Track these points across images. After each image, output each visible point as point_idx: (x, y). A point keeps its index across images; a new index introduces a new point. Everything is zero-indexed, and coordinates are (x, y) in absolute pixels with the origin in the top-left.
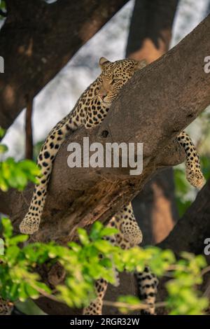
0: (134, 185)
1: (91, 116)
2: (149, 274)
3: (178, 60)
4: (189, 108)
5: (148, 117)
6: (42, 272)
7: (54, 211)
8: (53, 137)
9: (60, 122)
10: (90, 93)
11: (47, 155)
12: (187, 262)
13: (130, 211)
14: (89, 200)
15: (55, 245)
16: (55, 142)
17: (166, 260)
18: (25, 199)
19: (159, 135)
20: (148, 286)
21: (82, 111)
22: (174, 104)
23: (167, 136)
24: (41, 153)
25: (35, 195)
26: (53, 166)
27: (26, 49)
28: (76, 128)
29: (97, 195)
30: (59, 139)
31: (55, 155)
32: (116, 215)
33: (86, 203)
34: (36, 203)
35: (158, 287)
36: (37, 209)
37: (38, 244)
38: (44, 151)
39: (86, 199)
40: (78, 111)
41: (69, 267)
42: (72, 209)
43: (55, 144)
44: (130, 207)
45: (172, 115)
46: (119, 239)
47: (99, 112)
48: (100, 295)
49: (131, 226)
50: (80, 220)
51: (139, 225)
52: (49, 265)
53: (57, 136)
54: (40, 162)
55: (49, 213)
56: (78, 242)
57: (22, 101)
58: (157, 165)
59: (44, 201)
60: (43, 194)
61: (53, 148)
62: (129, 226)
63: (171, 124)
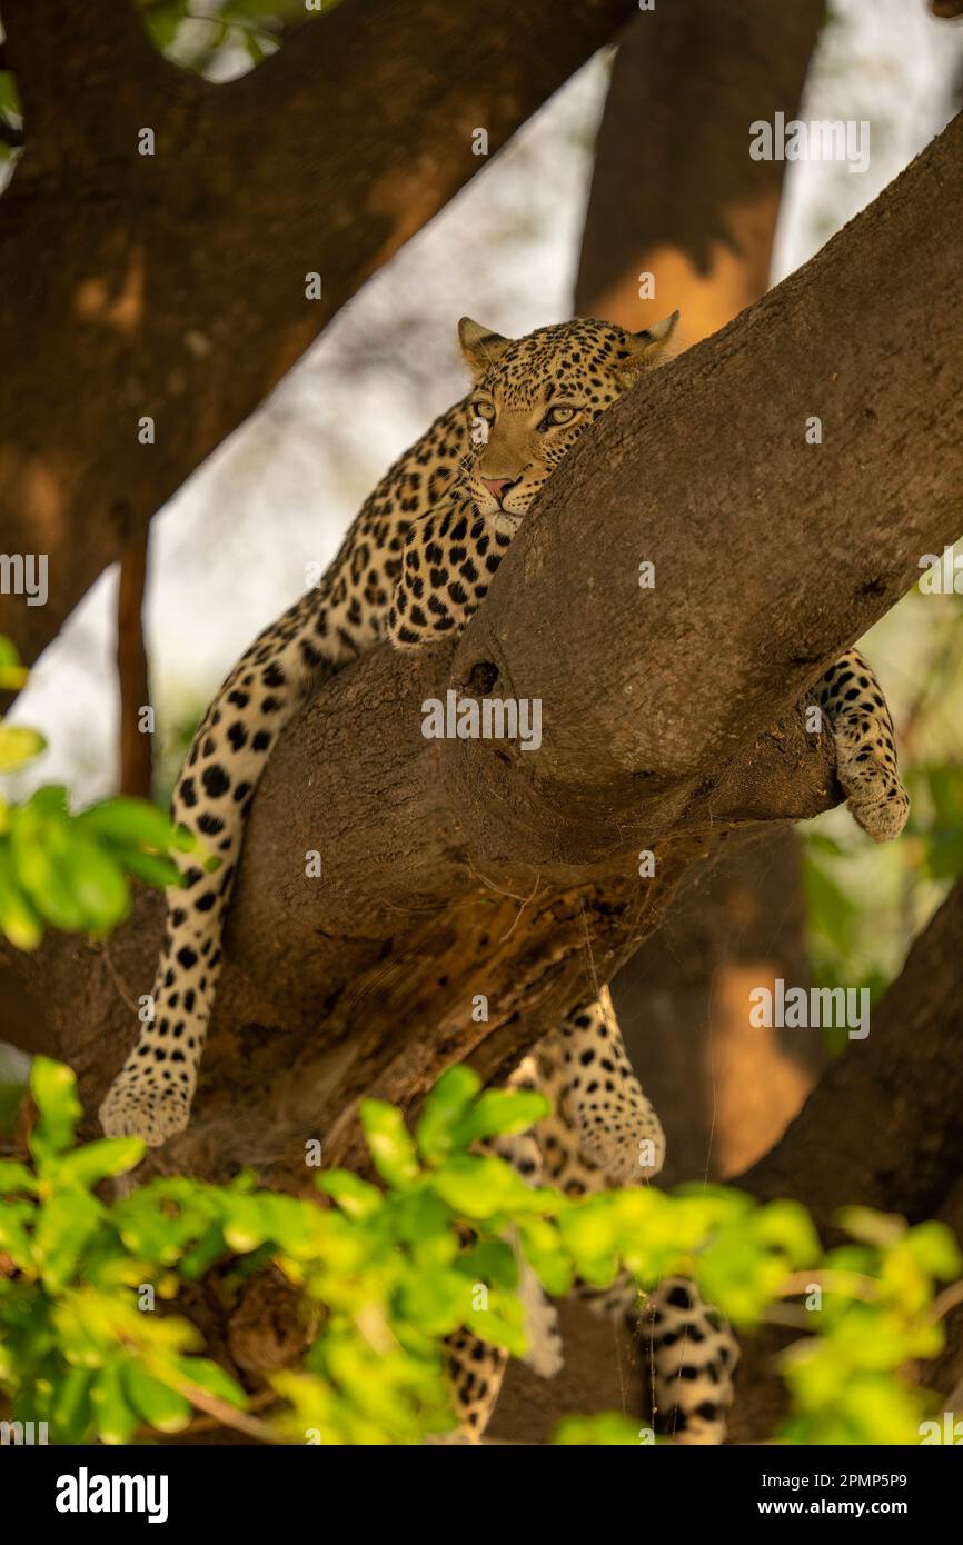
0: (620, 910)
1: (418, 593)
2: (695, 1316)
3: (813, 332)
4: (865, 553)
5: (680, 594)
6: (204, 1314)
7: (257, 1034)
8: (240, 700)
9: (274, 630)
10: (408, 494)
11: (216, 781)
12: (872, 1256)
13: (603, 1032)
14: (412, 981)
15: (258, 1190)
16: (252, 718)
17: (777, 1250)
18: (119, 980)
19: (731, 680)
20: (690, 1373)
21: (373, 578)
22: (798, 537)
23: (766, 684)
24: (188, 773)
25: (169, 963)
26: (246, 830)
27: (115, 293)
28: (348, 653)
29: (449, 955)
30: (269, 706)
31: (253, 780)
32: (539, 1047)
33: (398, 993)
34: (172, 1002)
35: (734, 1377)
36: (179, 1030)
37: (181, 1187)
38: (203, 764)
39: (402, 978)
40: (356, 579)
41: (327, 1289)
42: (337, 1025)
43: (252, 729)
44: (603, 1009)
45: (789, 586)
46: (554, 1157)
47: (454, 575)
48: (473, 1419)
49: (612, 1098)
50: (376, 1074)
51: (647, 1093)
52: (233, 1281)
53: (259, 692)
54: (188, 816)
55: (231, 1044)
56: (368, 1173)
57: (103, 532)
58: (726, 816)
59: (210, 993)
60: (203, 961)
61: (246, 750)
62: (601, 1096)
63: (784, 625)
